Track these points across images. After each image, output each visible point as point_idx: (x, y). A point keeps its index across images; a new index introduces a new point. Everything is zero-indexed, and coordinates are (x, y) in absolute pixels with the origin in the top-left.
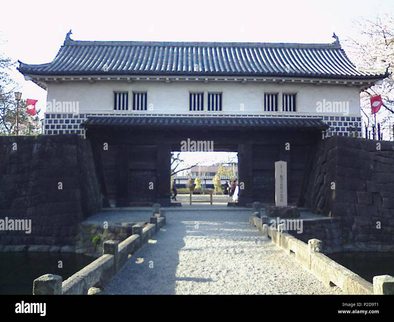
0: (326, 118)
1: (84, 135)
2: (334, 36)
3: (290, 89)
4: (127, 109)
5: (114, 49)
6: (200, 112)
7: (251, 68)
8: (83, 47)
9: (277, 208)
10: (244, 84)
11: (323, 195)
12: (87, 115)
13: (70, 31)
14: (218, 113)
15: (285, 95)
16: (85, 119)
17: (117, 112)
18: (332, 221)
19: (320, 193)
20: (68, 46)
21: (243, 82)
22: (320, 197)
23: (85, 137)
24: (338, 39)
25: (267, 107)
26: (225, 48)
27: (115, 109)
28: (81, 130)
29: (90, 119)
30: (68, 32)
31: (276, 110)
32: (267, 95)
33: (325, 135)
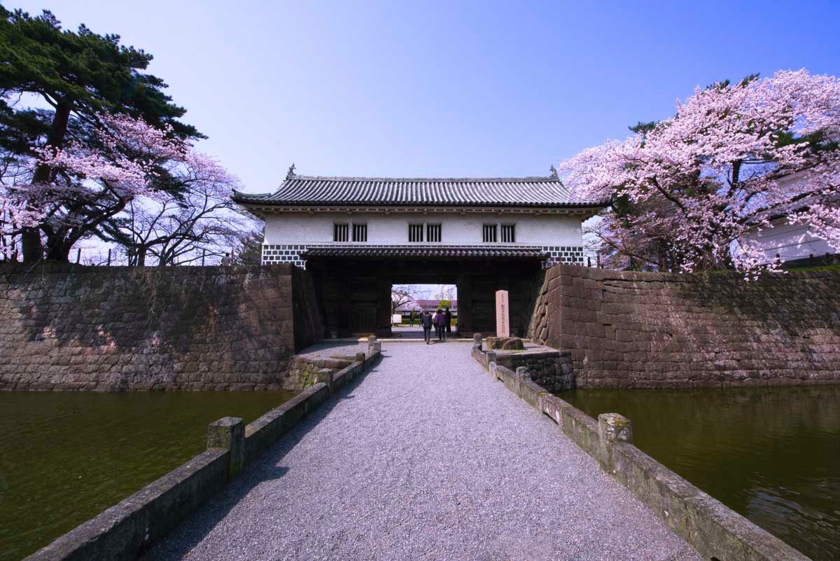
0: (546, 248)
1: (304, 266)
2: (552, 169)
3: (508, 221)
4: (347, 241)
5: (337, 184)
6: (419, 243)
7: (468, 198)
8: (306, 182)
9: (499, 339)
10: (463, 215)
11: (545, 327)
12: (307, 246)
13: (293, 166)
14: (437, 244)
15: (504, 227)
16: (306, 250)
17: (338, 243)
18: (560, 354)
19: (541, 324)
20: (290, 180)
21: (462, 213)
22: (542, 328)
23: (305, 269)
24: (556, 171)
25: (485, 239)
26: (444, 183)
27: (336, 240)
28: (302, 261)
29: (310, 250)
30: (291, 166)
31: (495, 241)
32: (485, 227)
33: (545, 265)
